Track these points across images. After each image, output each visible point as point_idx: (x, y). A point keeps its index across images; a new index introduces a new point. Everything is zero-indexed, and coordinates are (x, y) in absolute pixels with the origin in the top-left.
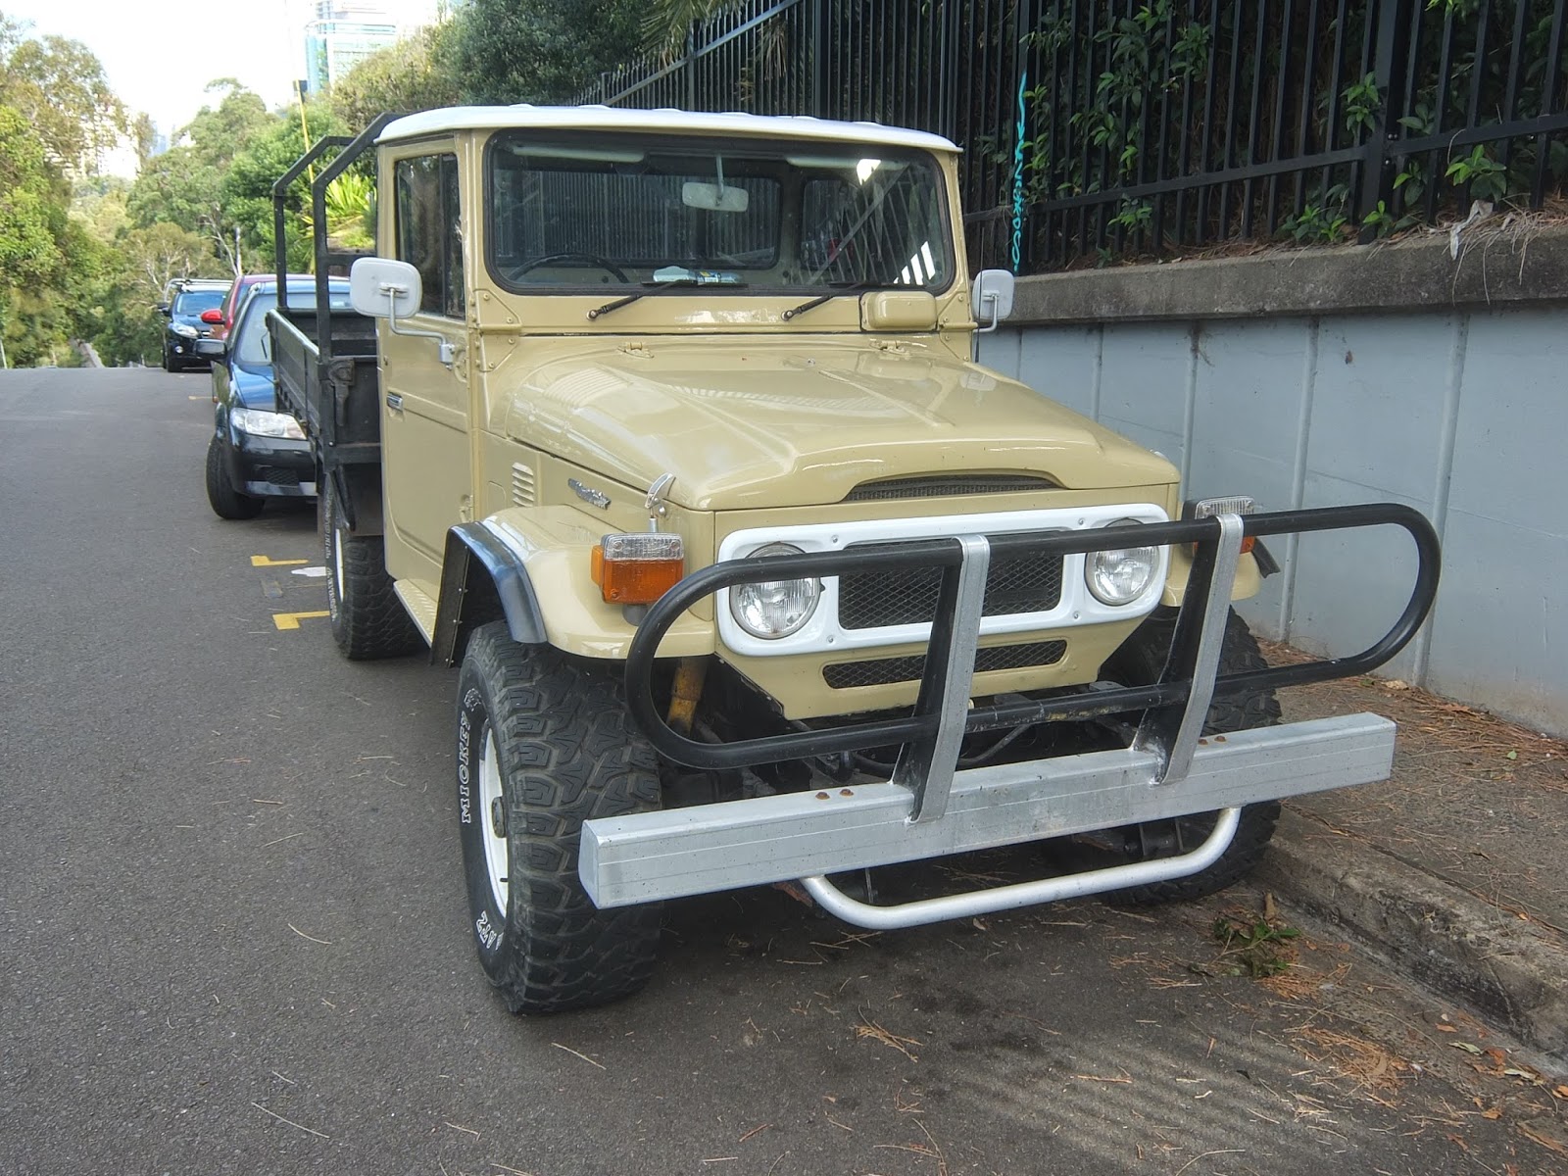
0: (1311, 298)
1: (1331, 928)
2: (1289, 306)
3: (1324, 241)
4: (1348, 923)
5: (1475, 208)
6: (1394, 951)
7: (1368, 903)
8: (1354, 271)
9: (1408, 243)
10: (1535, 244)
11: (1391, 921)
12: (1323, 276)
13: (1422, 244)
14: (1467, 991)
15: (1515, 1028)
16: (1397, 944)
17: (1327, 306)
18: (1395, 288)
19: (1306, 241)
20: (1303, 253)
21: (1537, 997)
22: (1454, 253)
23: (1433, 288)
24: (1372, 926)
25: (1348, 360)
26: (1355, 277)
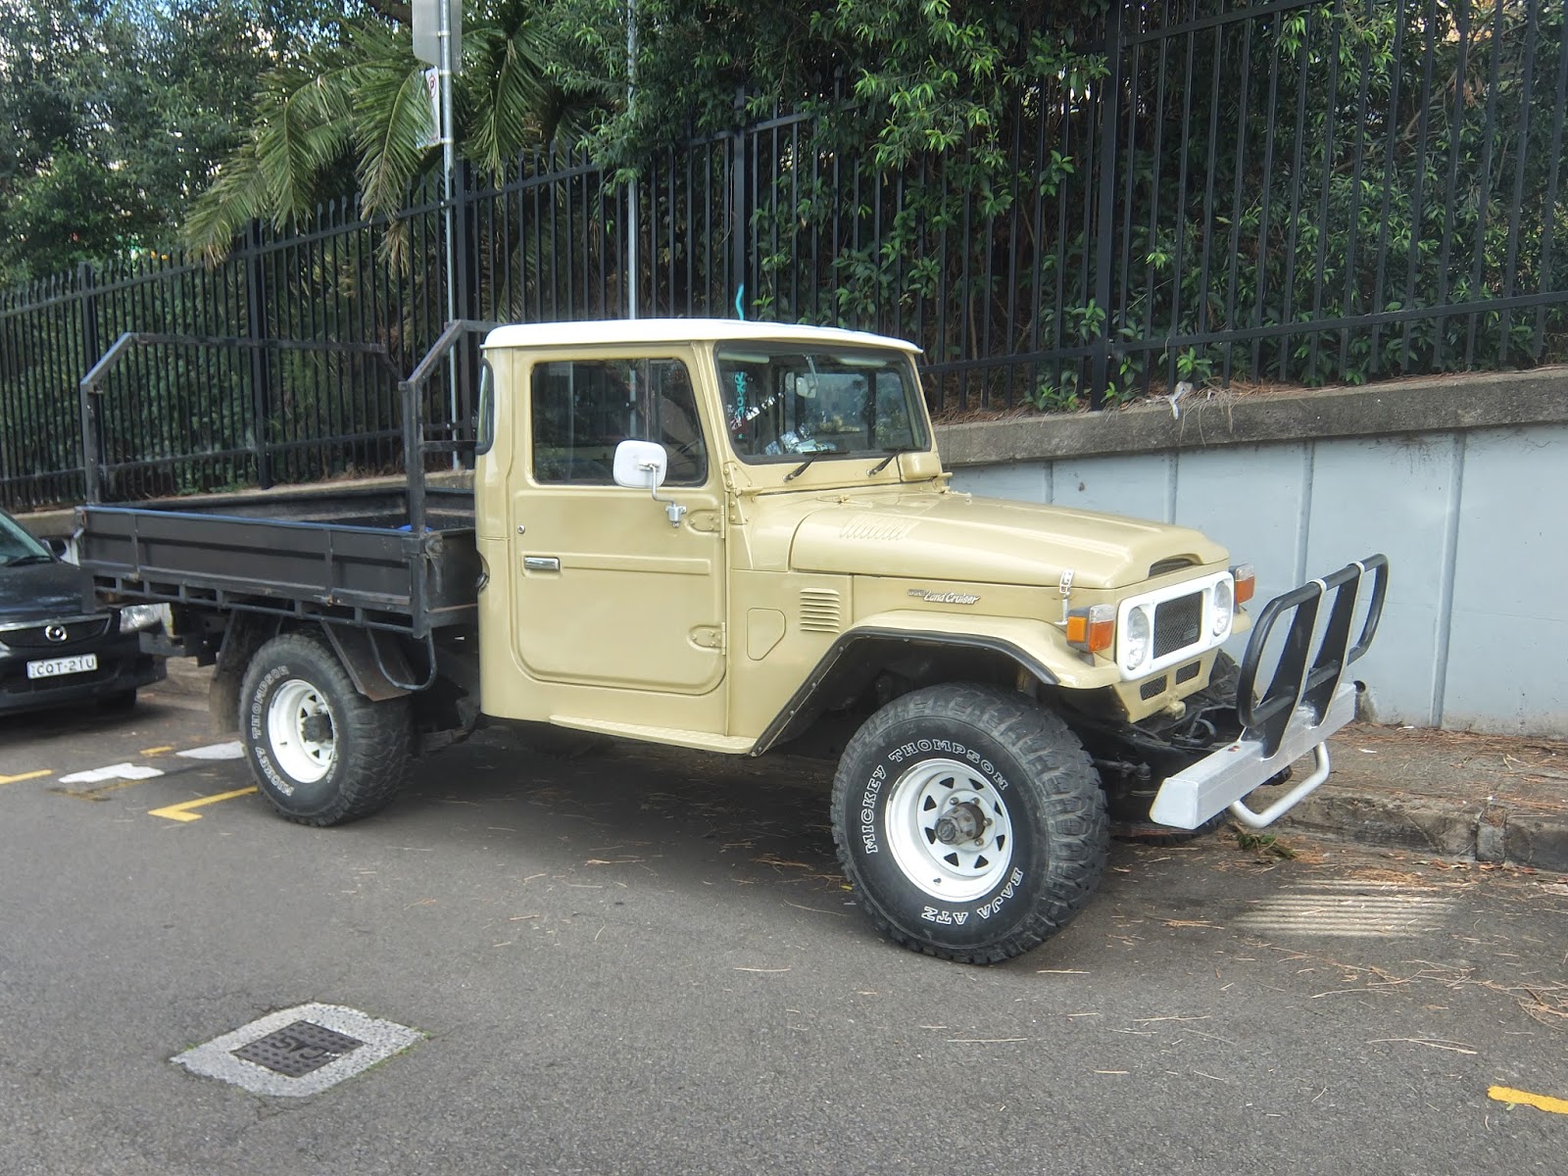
0: (1057, 447)
1: (1288, 830)
2: (1038, 455)
3: (1064, 409)
4: (1300, 823)
5: (1180, 386)
6: (1339, 830)
7: (1313, 807)
8: (1094, 428)
9: (1133, 409)
10: (1235, 408)
11: (1333, 813)
12: (1067, 433)
13: (1145, 410)
14: (1396, 837)
15: (1434, 848)
16: (1340, 825)
17: (1072, 453)
18: (1129, 438)
19: (1046, 409)
20: (1046, 418)
21: (1445, 826)
22: (1176, 415)
23: (1161, 438)
24: (1318, 820)
25: (1082, 488)
26: (1095, 432)
